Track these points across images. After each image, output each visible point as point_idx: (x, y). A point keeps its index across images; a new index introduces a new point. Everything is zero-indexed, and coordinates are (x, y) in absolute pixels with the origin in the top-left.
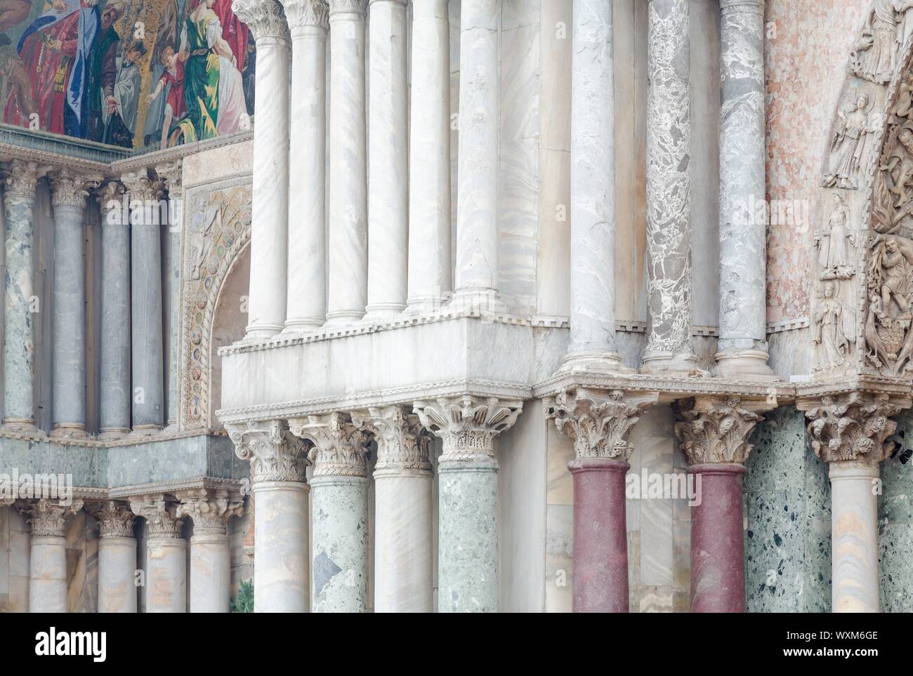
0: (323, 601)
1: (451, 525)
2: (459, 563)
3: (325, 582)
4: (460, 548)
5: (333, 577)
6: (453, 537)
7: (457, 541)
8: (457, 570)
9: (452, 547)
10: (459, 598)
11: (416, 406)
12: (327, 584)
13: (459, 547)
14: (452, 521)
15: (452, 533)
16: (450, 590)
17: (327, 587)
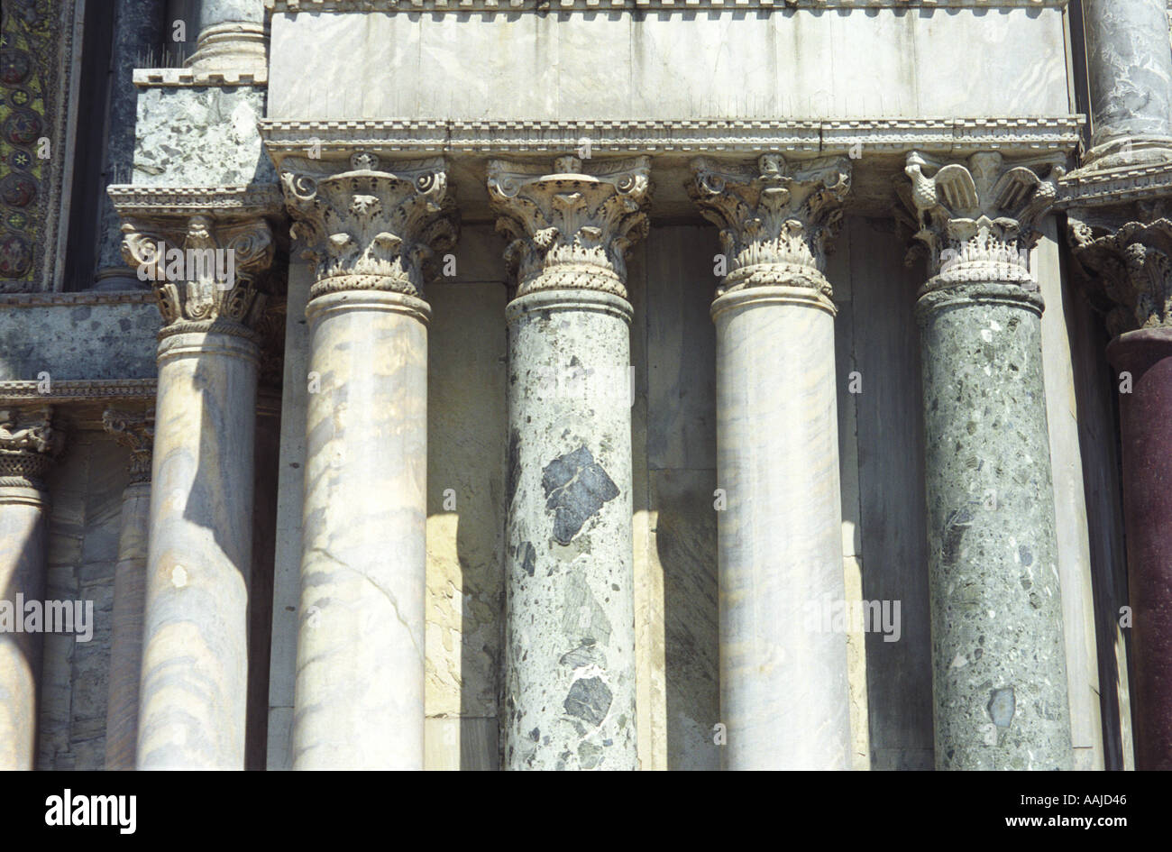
0: (584, 555)
1: (1008, 410)
2: (1028, 490)
3: (589, 514)
4: (1029, 459)
5: (605, 504)
6: (1013, 433)
7: (1022, 442)
8: (1027, 502)
9: (1013, 455)
10: (1035, 563)
11: (916, 163)
12: (593, 518)
13: (1027, 457)
14: (1008, 402)
15: (1010, 425)
16: (1013, 543)
17: (593, 525)
